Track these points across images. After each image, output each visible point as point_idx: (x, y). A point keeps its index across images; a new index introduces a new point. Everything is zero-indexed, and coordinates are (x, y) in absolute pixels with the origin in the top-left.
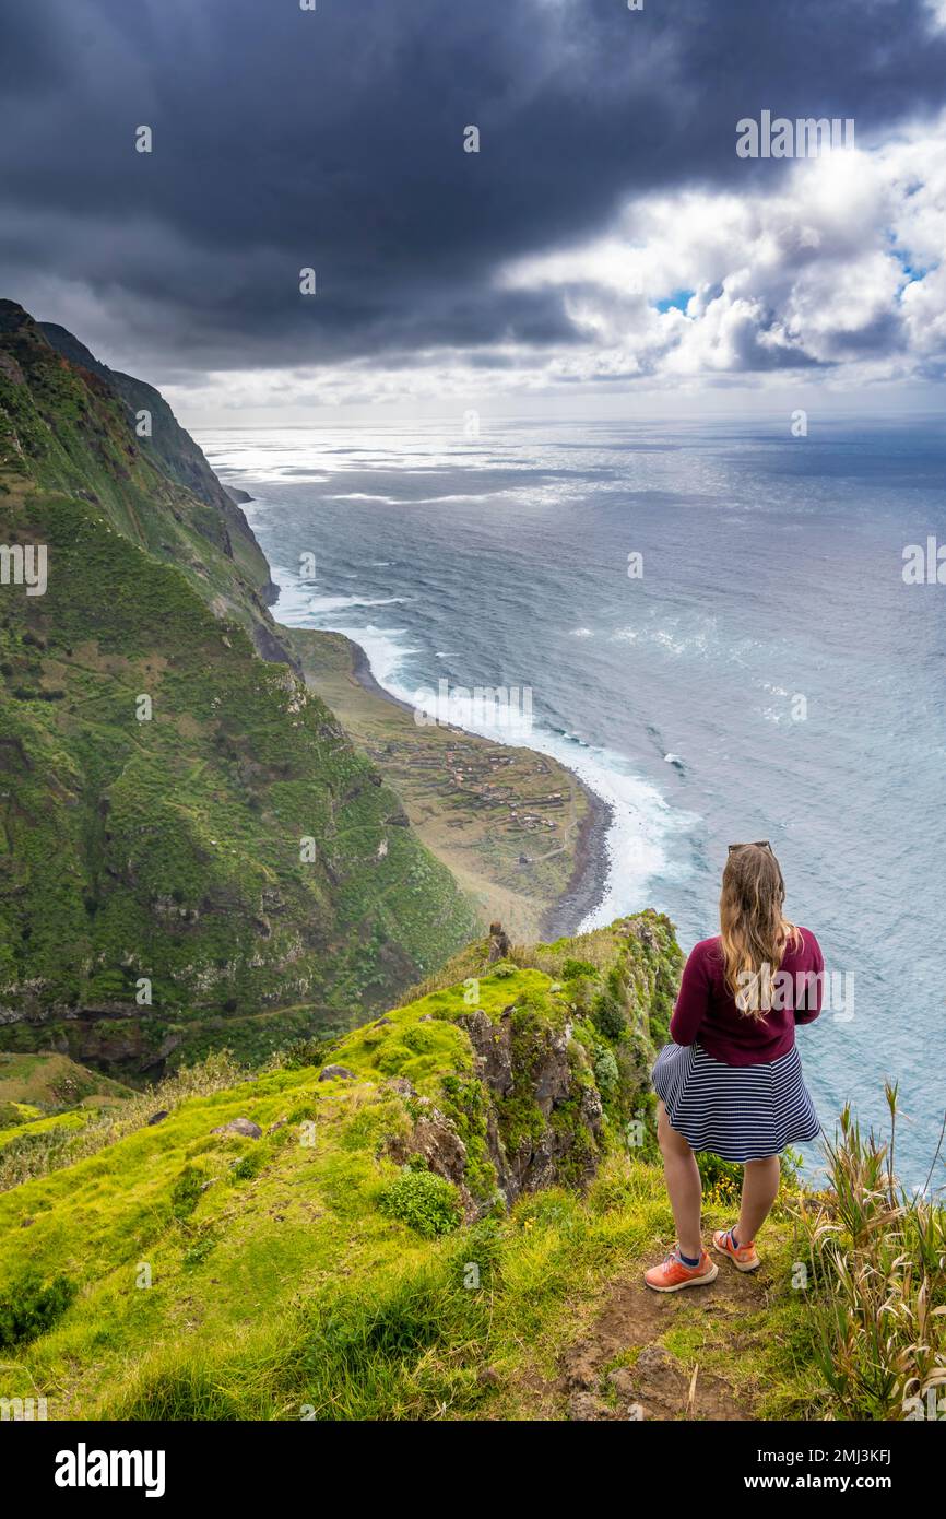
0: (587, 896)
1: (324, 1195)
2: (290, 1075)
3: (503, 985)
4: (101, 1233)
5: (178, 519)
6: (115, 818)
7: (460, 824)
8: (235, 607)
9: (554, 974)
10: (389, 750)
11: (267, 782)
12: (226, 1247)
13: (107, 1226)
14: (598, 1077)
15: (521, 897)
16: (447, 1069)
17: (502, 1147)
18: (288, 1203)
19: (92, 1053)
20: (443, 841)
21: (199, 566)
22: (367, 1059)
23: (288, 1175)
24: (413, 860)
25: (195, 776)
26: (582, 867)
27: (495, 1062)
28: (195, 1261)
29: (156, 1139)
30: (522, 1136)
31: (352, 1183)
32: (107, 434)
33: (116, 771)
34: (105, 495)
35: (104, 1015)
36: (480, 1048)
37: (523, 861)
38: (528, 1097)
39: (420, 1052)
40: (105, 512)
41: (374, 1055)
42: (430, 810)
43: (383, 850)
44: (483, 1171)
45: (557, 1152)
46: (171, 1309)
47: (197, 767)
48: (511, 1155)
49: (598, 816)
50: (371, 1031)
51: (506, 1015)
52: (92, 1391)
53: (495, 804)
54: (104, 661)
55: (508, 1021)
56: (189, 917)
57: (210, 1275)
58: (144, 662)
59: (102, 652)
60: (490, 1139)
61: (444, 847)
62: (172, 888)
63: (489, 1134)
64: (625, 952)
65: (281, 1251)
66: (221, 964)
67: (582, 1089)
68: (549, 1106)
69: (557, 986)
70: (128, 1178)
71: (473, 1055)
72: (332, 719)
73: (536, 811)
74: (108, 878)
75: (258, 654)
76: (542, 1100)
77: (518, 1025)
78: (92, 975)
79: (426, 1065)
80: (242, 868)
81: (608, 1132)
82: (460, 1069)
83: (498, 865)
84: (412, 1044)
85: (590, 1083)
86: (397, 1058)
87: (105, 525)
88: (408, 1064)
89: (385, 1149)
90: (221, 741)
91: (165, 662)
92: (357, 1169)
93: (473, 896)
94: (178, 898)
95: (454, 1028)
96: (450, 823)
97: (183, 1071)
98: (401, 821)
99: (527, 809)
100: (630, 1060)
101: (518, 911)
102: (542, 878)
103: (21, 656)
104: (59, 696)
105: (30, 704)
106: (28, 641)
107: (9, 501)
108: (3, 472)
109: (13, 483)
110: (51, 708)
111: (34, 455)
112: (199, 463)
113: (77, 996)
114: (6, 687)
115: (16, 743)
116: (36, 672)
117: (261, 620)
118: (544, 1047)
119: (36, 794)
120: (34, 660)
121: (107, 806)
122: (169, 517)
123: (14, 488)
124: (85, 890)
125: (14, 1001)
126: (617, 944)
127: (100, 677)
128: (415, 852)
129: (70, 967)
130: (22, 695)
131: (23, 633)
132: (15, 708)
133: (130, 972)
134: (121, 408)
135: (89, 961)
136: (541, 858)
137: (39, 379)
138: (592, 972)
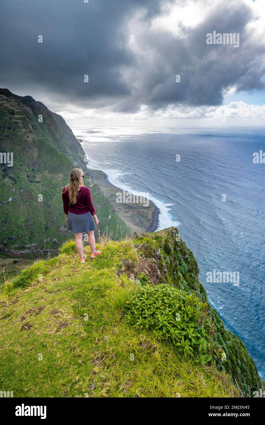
0: (154, 228)
3: (141, 240)
5: (66, 145)
6: (51, 209)
7: (127, 212)
8: (78, 164)
9: (153, 238)
10: (112, 196)
14: (166, 263)
15: (140, 228)
20: (123, 216)
21: (71, 155)
24: (116, 219)
26: (153, 222)
32: (51, 126)
33: (52, 199)
34: (50, 139)
37: (140, 220)
40: (50, 142)
42: (120, 209)
43: (110, 217)
49: (157, 212)
53: (134, 208)
54: (49, 175)
58: (58, 175)
59: (49, 173)
61: (123, 217)
62: (64, 224)
64: (168, 235)
67: (162, 266)
69: (154, 241)
72: (99, 188)
73: (143, 210)
74: (50, 222)
78: (46, 243)
81: (168, 277)
83: (135, 221)
85: (164, 264)
87: (50, 145)
91: (63, 175)
93: (129, 228)
96: (125, 212)
98: (114, 211)
99: (141, 209)
100: (173, 259)
101: (139, 231)
102: (144, 224)
103: (31, 173)
104: (40, 182)
105: (33, 184)
106: (33, 170)
107: (29, 139)
108: (28, 133)
109: (30, 135)
110: (38, 185)
111: (35, 130)
112: (71, 133)
113: (43, 247)
114: (28, 180)
115: (30, 192)
116: (35, 177)
117: (84, 167)
118: (153, 254)
119: (34, 204)
120: (34, 174)
121: (49, 206)
122: (64, 144)
123: (30, 136)
124: (45, 224)
125: (29, 248)
126: (166, 233)
127: (49, 178)
128: (117, 218)
129: (41, 241)
130: (31, 182)
131: (32, 168)
132: (30, 185)
133: (54, 242)
134: (54, 120)
135: (46, 240)
136: (144, 220)
137: (36, 113)
138: (162, 238)
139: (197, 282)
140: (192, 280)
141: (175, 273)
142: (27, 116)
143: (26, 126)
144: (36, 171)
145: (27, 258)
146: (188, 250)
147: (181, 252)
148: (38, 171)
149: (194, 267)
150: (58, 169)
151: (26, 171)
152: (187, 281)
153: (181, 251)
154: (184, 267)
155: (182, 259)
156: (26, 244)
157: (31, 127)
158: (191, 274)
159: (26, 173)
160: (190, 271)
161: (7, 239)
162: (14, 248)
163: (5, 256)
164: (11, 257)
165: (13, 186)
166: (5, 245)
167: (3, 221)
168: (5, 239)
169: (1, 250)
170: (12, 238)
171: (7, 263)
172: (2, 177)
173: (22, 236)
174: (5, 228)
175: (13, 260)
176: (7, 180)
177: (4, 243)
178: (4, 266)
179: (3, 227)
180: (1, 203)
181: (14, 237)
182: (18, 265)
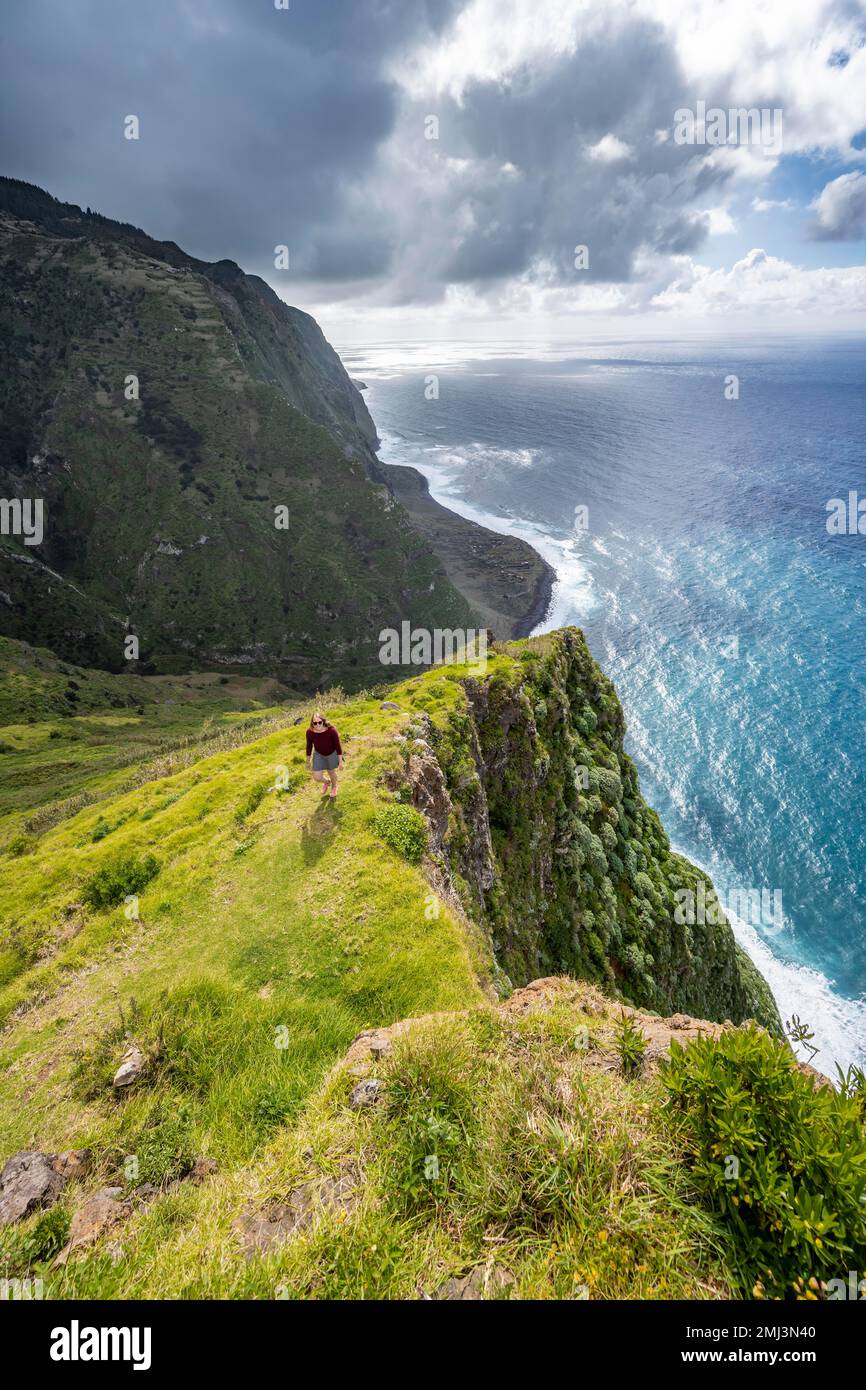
0: (538, 617)
2: (367, 704)
3: (488, 662)
5: (326, 398)
6: (296, 565)
7: (473, 576)
8: (357, 451)
9: (516, 658)
10: (437, 535)
11: (373, 549)
14: (535, 714)
15: (503, 616)
16: (451, 707)
17: (480, 749)
19: (288, 679)
20: (463, 585)
21: (338, 427)
22: (409, 698)
24: (447, 594)
25: (336, 544)
26: (537, 602)
27: (478, 704)
28: (240, 853)
30: (491, 744)
32: (286, 346)
34: (287, 383)
35: (292, 662)
36: (471, 697)
37: (506, 597)
38: (496, 723)
39: (437, 697)
40: (286, 393)
41: (412, 697)
42: (457, 567)
43: (432, 587)
45: (510, 751)
46: (216, 889)
47: (337, 539)
49: (548, 577)
50: (412, 684)
51: (487, 679)
53: (492, 566)
54: (289, 479)
55: (488, 683)
56: (333, 617)
57: (248, 866)
58: (309, 481)
59: (287, 475)
60: (473, 746)
61: (464, 587)
62: (325, 602)
63: (472, 743)
64: (556, 648)
66: (350, 641)
67: (527, 720)
68: (508, 728)
69: (517, 664)
71: (467, 701)
72: (407, 516)
73: (514, 571)
74: (293, 595)
75: (369, 478)
76: (503, 725)
77: (495, 686)
78: (287, 642)
79: (439, 705)
80: (360, 593)
81: (539, 743)
82: (458, 708)
83: (492, 599)
84: (433, 693)
85: (531, 717)
86: (423, 700)
87: (286, 401)
88: (429, 703)
89: (383, 780)
90: (349, 526)
91: (320, 482)
92: (362, 795)
94: (328, 607)
95: (457, 685)
96: (468, 575)
97: (318, 695)
98: (442, 573)
99: (510, 570)
100: (553, 706)
101: (500, 623)
102: (515, 606)
103: (246, 476)
104: (267, 498)
105: (251, 502)
106: (249, 468)
107: (235, 386)
108: (231, 369)
109: (237, 375)
110: (263, 504)
111: (247, 359)
112: (336, 362)
113: (280, 652)
114: (239, 493)
115: (245, 523)
116: (253, 484)
117: (371, 459)
118: (507, 698)
119: (256, 550)
120: (252, 479)
121: (291, 558)
122: (321, 398)
123: (238, 379)
124: (282, 600)
125: (250, 653)
126: (553, 644)
127: (287, 489)
128: (449, 589)
129: (276, 638)
130: (248, 498)
131: (246, 463)
132: (243, 505)
133: (305, 642)
134: (294, 330)
135: (286, 636)
136: (515, 596)
137: (248, 311)
138: (537, 658)
139: (616, 752)
141: (557, 733)
142: (227, 320)
143: (224, 352)
144: (256, 471)
145: (249, 675)
146: (603, 682)
147: (587, 685)
148: (261, 469)
149: (614, 720)
150: (309, 465)
151: (233, 471)
153: (586, 682)
154: (589, 719)
155: (586, 701)
156: (243, 643)
157: (237, 352)
158: (604, 733)
159: (233, 475)
160: (602, 727)
161: (203, 631)
162: (217, 651)
163: (201, 668)
164: (214, 670)
165: (206, 507)
166: (200, 643)
167: (191, 591)
168: (198, 629)
169: (190, 653)
170: (214, 628)
171: (207, 682)
172: (180, 486)
173: (234, 625)
174: (197, 605)
175: (219, 675)
176: (191, 492)
177: (197, 639)
178: (201, 688)
179: (192, 602)
180: (183, 548)
181: (217, 626)
182: (231, 688)
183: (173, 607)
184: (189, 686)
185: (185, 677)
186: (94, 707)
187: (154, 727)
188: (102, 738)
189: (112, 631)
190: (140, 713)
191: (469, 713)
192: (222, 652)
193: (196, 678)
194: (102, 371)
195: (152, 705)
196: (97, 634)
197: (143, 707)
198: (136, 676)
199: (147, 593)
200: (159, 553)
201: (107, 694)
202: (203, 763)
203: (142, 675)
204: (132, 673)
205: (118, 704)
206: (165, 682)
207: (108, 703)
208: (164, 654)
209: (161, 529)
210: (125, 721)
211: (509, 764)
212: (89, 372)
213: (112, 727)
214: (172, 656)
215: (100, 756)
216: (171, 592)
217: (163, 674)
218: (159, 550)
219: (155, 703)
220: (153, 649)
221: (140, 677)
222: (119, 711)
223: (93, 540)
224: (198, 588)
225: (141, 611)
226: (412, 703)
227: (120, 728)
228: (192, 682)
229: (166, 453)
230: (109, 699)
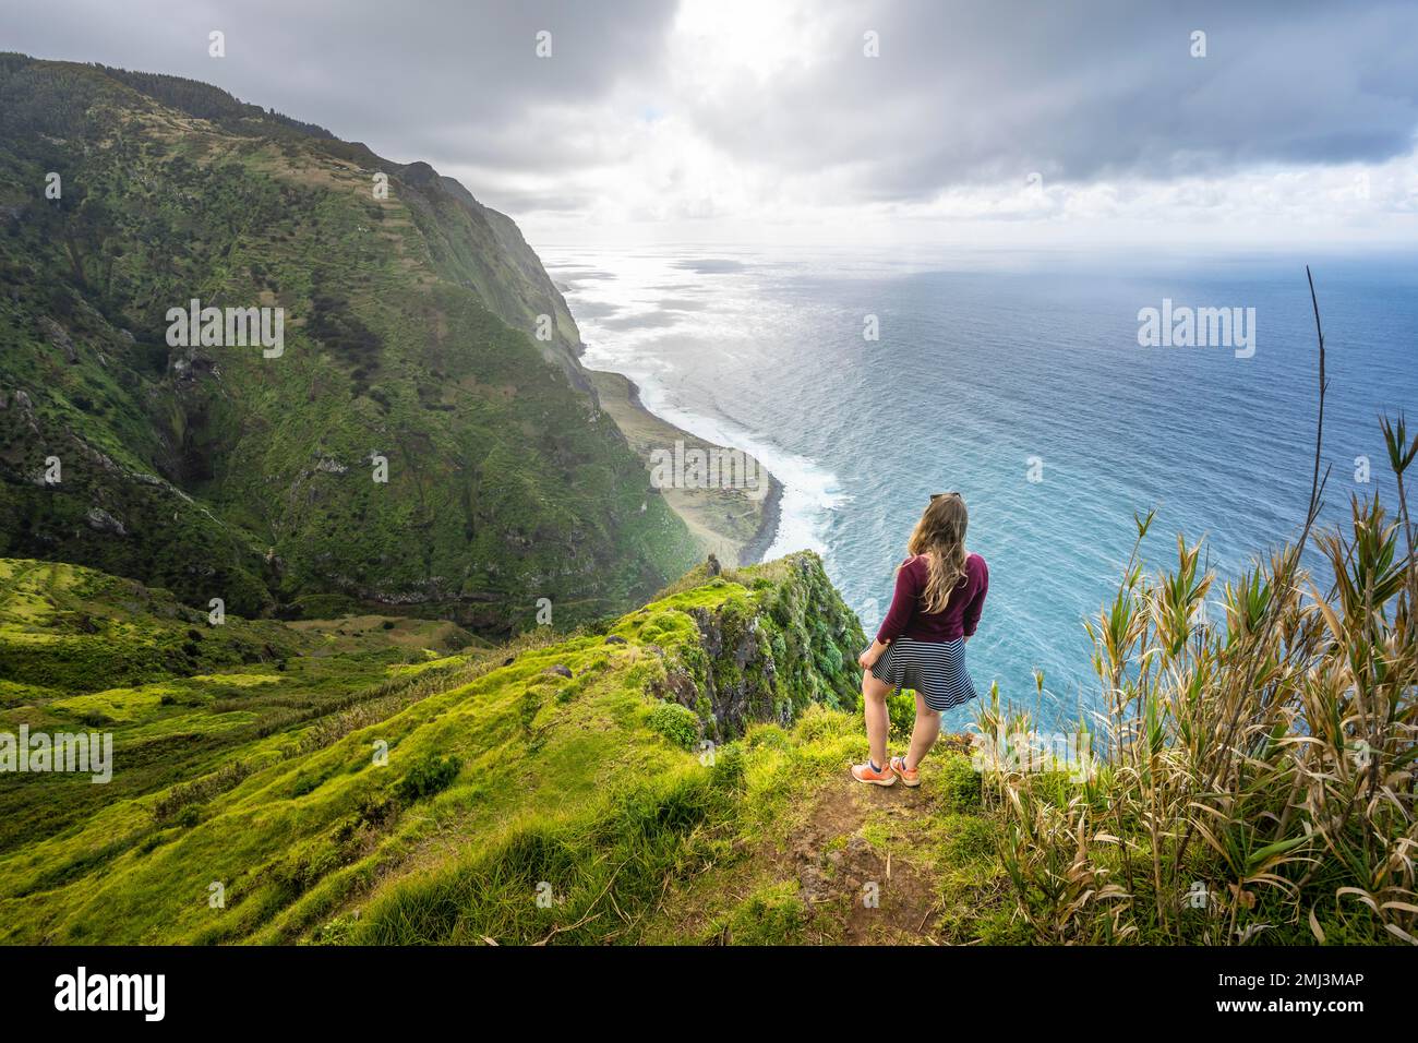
0: (769, 541)
1: (613, 714)
2: (588, 640)
3: (718, 591)
4: (476, 729)
5: (524, 300)
6: (484, 483)
8: (559, 357)
9: (748, 586)
10: (651, 448)
11: (575, 464)
12: (552, 743)
13: (478, 725)
14: (773, 650)
15: (727, 539)
16: (682, 640)
17: (715, 689)
18: (591, 718)
19: (469, 621)
20: (681, 504)
22: (635, 632)
23: (591, 701)
24: (662, 514)
25: (532, 459)
26: (765, 523)
27: (711, 638)
28: (535, 750)
29: (507, 674)
30: (726, 683)
31: (630, 708)
32: (482, 247)
33: (485, 455)
34: (481, 285)
35: (476, 599)
36: (703, 629)
37: (729, 517)
38: (731, 660)
39: (667, 630)
40: (480, 295)
41: (639, 629)
43: (644, 507)
44: (703, 703)
45: (747, 693)
46: (519, 780)
47: (534, 453)
48: (719, 694)
49: (776, 491)
50: (636, 615)
51: (719, 610)
52: (471, 827)
54: (478, 388)
55: (720, 614)
56: (527, 543)
57: (543, 760)
58: (503, 389)
59: (478, 382)
60: (708, 684)
61: (680, 507)
62: (517, 526)
63: (707, 681)
64: (792, 575)
65: (587, 747)
66: (546, 572)
67: (764, 656)
68: (743, 665)
69: (750, 593)
70: (491, 697)
71: (699, 633)
72: (615, 426)
74: (479, 519)
75: (572, 386)
76: (739, 662)
77: (728, 618)
78: (470, 576)
79: (670, 638)
80: (560, 515)
81: (779, 683)
82: (691, 641)
83: (714, 520)
84: (661, 625)
85: (768, 653)
86: (652, 633)
87: (480, 304)
88: (659, 637)
89: (650, 689)
90: (548, 438)
91: (515, 389)
92: (633, 700)
93: (698, 537)
94: (521, 532)
95: (687, 616)
96: (686, 493)
97: (523, 635)
98: (655, 491)
100: (793, 640)
101: (725, 547)
102: (740, 528)
103: (430, 383)
104: (452, 408)
105: (434, 413)
106: (434, 374)
107: (422, 288)
108: (419, 270)
109: (426, 276)
110: (447, 415)
111: (438, 260)
112: (538, 266)
113: (461, 588)
114: (420, 402)
115: (426, 436)
116: (438, 392)
117: (574, 365)
118: (742, 630)
119: (438, 467)
120: (437, 386)
121: (479, 476)
123: (427, 280)
124: (465, 525)
125: (424, 590)
126: (787, 570)
127: (477, 398)
128: (663, 510)
129: (457, 571)
130: (430, 407)
131: (432, 369)
132: (426, 415)
133: (492, 575)
134: (491, 231)
135: (468, 567)
136: (741, 516)
137: (441, 212)
138: (772, 586)
140: (854, 692)
141: (799, 673)
142: (417, 221)
143: (413, 253)
144: (441, 377)
145: (420, 617)
146: (845, 614)
147: (828, 617)
148: (449, 376)
150: (504, 371)
152: (839, 694)
153: (827, 614)
154: (834, 658)
155: (829, 636)
156: (415, 578)
157: (428, 253)
158: (852, 675)
159: (415, 383)
160: (849, 667)
161: (365, 564)
162: (382, 587)
163: (360, 610)
164: (376, 612)
165: (381, 418)
166: (360, 578)
167: (354, 515)
168: (360, 562)
169: (348, 591)
170: (380, 560)
171: (366, 627)
172: (350, 394)
173: (405, 556)
174: (360, 533)
175: (383, 618)
176: (365, 402)
177: (358, 574)
178: (358, 636)
179: (355, 529)
180: (349, 464)
181: (383, 557)
182: (395, 634)
183: (330, 535)
184: (343, 633)
185: (338, 622)
186: (222, 663)
187: (298, 687)
188: (233, 702)
189: (250, 566)
190: (281, 668)
191: (702, 646)
192: (388, 589)
193: (352, 622)
194: (270, 270)
195: (295, 659)
196: (230, 570)
197: (285, 661)
198: (275, 621)
199: (299, 518)
200: (319, 470)
201: (237, 646)
202: (415, 708)
203: (284, 621)
204: (270, 618)
205: (250, 659)
206: (313, 628)
207: (236, 657)
208: (314, 592)
209: (323, 442)
210: (261, 679)
211: (746, 709)
212: (256, 270)
213: (244, 688)
214: (322, 596)
215: (229, 725)
216: (329, 517)
217: (311, 618)
218: (319, 467)
219: (298, 655)
220: (300, 587)
221: (281, 623)
222: (253, 667)
223: (238, 456)
224: (364, 511)
225: (290, 540)
226: (640, 636)
227: (254, 688)
228: (345, 628)
229: (338, 358)
230: (240, 652)
